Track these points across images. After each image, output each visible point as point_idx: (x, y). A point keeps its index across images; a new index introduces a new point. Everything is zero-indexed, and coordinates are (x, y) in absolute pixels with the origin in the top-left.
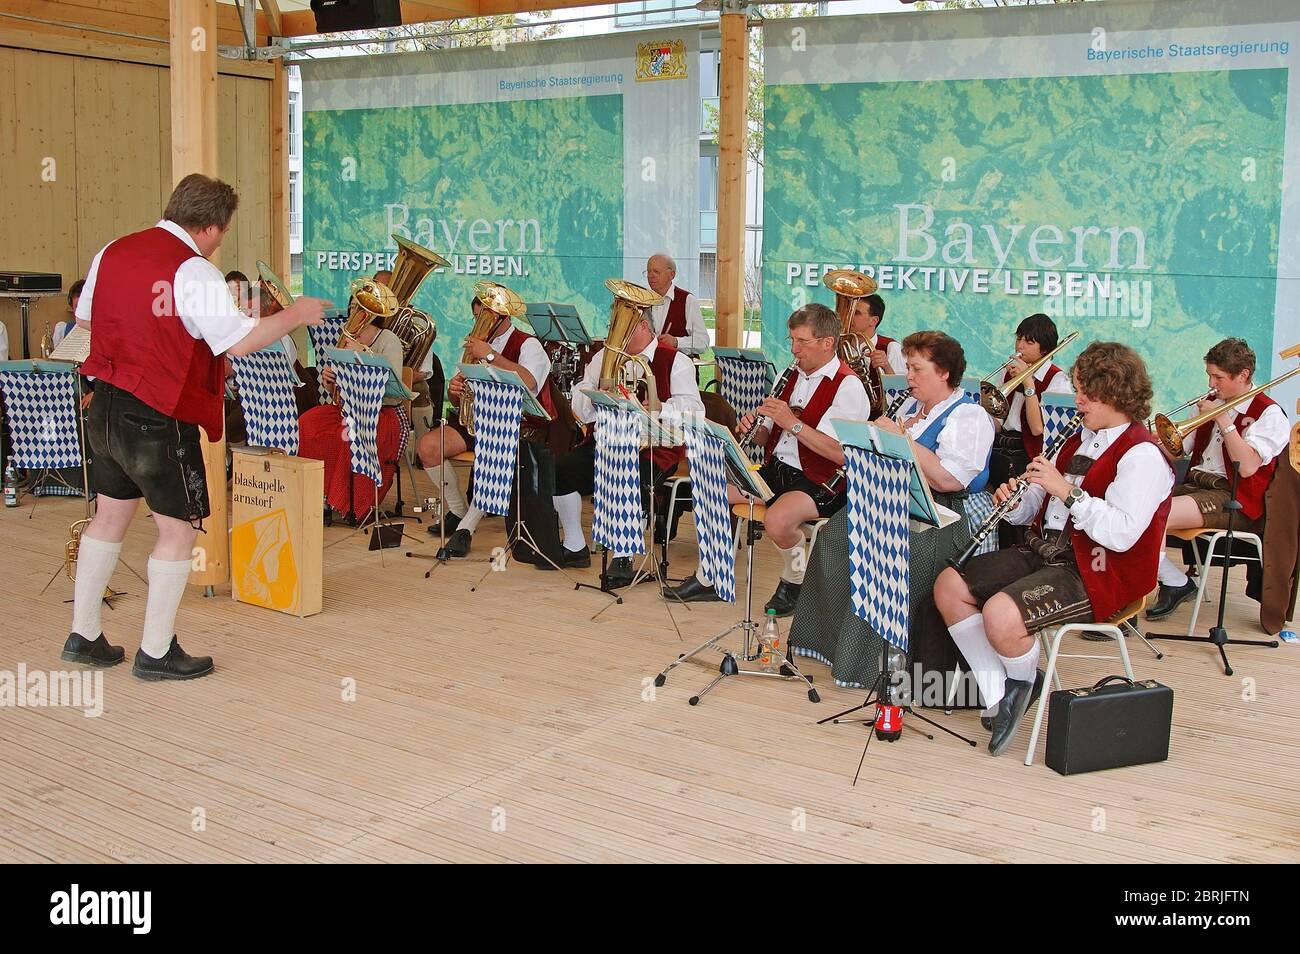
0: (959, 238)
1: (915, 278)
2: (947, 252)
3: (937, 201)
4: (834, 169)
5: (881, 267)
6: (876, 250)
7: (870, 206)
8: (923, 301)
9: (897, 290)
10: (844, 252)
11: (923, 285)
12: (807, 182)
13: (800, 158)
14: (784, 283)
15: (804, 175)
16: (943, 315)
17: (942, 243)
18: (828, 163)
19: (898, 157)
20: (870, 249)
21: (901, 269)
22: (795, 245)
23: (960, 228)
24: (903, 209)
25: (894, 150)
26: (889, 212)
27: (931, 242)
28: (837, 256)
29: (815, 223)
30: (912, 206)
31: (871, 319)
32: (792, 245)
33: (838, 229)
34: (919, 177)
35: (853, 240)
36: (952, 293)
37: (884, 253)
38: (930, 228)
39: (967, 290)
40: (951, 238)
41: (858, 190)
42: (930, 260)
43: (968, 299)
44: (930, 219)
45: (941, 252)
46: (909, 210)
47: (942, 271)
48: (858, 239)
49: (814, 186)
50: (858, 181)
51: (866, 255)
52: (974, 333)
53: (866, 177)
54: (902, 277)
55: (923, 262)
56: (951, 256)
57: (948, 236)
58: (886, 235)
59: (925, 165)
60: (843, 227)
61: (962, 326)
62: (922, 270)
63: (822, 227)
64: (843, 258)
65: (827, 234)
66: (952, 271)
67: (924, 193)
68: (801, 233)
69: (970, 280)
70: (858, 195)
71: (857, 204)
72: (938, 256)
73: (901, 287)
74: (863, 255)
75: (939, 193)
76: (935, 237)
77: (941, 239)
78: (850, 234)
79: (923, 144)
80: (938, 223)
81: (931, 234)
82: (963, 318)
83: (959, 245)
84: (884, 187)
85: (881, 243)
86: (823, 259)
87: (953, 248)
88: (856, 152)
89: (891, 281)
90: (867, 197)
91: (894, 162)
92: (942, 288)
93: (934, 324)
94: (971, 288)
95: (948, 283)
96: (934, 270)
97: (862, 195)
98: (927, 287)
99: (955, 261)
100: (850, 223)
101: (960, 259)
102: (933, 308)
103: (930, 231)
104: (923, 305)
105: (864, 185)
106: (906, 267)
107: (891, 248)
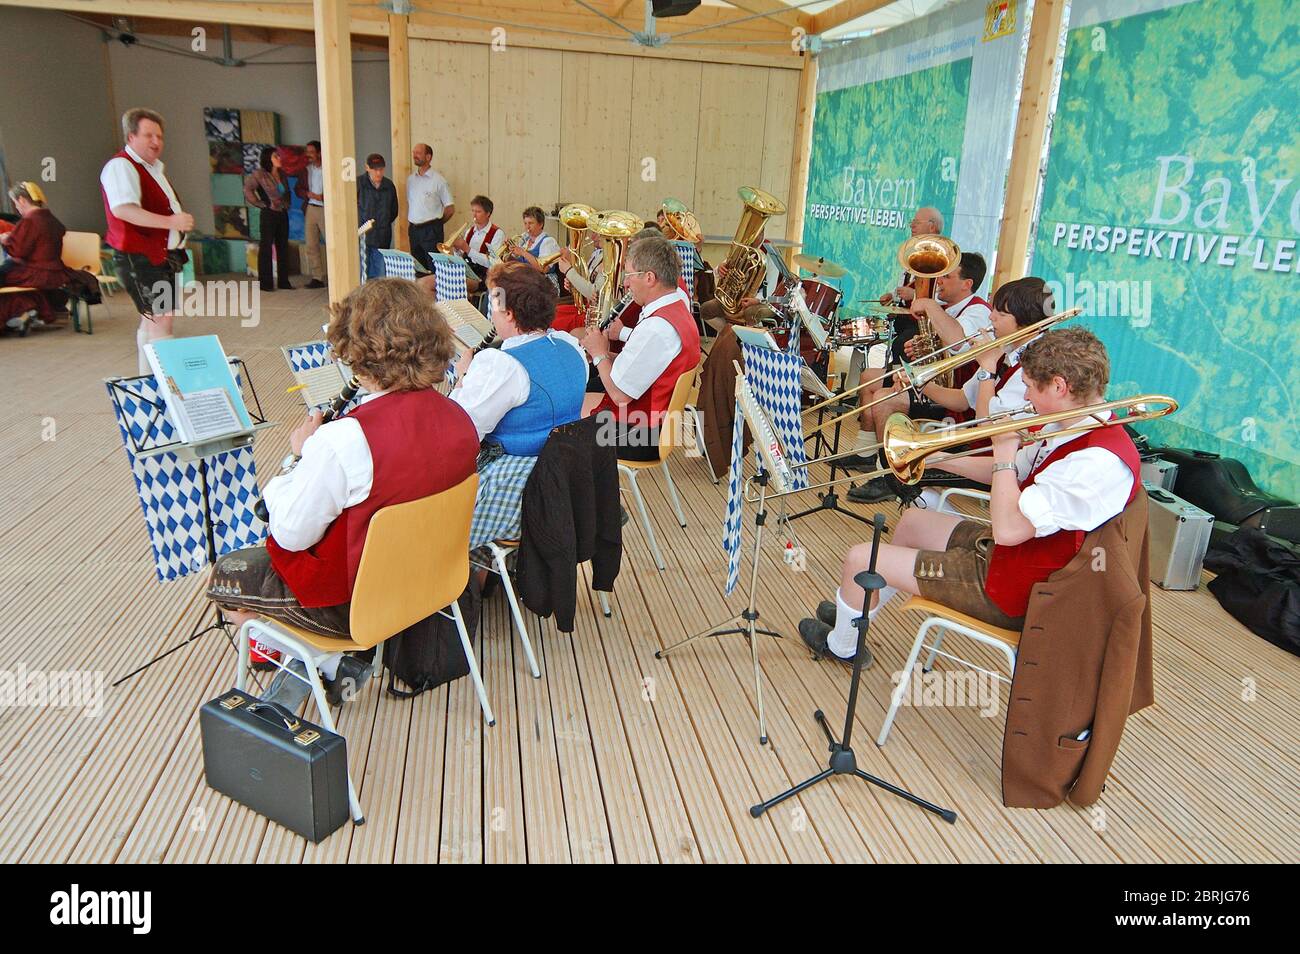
0: (1216, 197)
1: (1162, 244)
2: (1200, 214)
3: (1200, 151)
4: (1109, 118)
5: (1133, 230)
6: (1133, 211)
7: (1135, 160)
8: (1165, 271)
9: (1143, 256)
10: (1103, 212)
11: (1168, 253)
12: (1085, 136)
13: (1084, 108)
14: (1051, 244)
15: (1084, 127)
16: (1181, 289)
17: (1196, 202)
18: (1106, 112)
19: (1170, 98)
20: (1127, 209)
21: (1151, 233)
22: (1066, 203)
23: (1219, 183)
24: (1165, 161)
25: (1168, 92)
26: (1151, 166)
27: (1186, 200)
28: (1097, 216)
29: (1084, 180)
30: (1175, 158)
31: (964, 282)
32: (1063, 204)
33: (1103, 187)
34: (1186, 123)
35: (1114, 199)
36: (1196, 263)
37: (1140, 215)
38: (1188, 184)
39: (1212, 260)
40: (1206, 196)
41: (1127, 142)
42: (1181, 224)
43: (1210, 272)
44: (1189, 173)
45: (1193, 213)
46: (1171, 162)
47: (1190, 236)
48: (1118, 198)
49: (1090, 140)
50: (1129, 129)
51: (1123, 216)
52: (1208, 313)
53: (1137, 125)
54: (1150, 242)
55: (1174, 225)
56: (1203, 218)
57: (1204, 194)
58: (1143, 193)
59: (1195, 106)
60: (1107, 184)
61: (1197, 304)
62: (1171, 235)
63: (1091, 186)
64: (1101, 218)
65: (1093, 191)
66: (1200, 237)
67: (1188, 141)
68: (1072, 191)
69: (1217, 249)
70: (1126, 147)
71: (1123, 158)
72: (1190, 219)
73: (1147, 253)
74: (1119, 216)
75: (1204, 141)
76: (1191, 195)
77: (1197, 196)
78: (1112, 192)
79: (1197, 81)
80: (1197, 178)
81: (1187, 191)
82: (1201, 296)
83: (1214, 205)
84: (1151, 136)
85: (1138, 201)
86: (1086, 219)
87: (1206, 210)
88: (1132, 95)
89: (1140, 246)
90: (1134, 150)
91: (1165, 105)
92: (1186, 257)
93: (1170, 300)
94: (1216, 258)
95: (1194, 252)
96: (1182, 236)
97: (1130, 147)
98: (1172, 256)
99: (1205, 225)
100: (1115, 179)
101: (1210, 223)
102: (1173, 280)
103: (1186, 188)
104: (1165, 276)
105: (1134, 135)
106: (1156, 231)
107: (1145, 208)
